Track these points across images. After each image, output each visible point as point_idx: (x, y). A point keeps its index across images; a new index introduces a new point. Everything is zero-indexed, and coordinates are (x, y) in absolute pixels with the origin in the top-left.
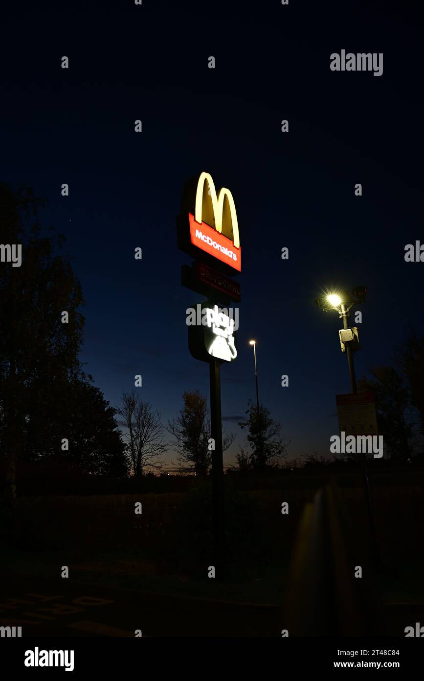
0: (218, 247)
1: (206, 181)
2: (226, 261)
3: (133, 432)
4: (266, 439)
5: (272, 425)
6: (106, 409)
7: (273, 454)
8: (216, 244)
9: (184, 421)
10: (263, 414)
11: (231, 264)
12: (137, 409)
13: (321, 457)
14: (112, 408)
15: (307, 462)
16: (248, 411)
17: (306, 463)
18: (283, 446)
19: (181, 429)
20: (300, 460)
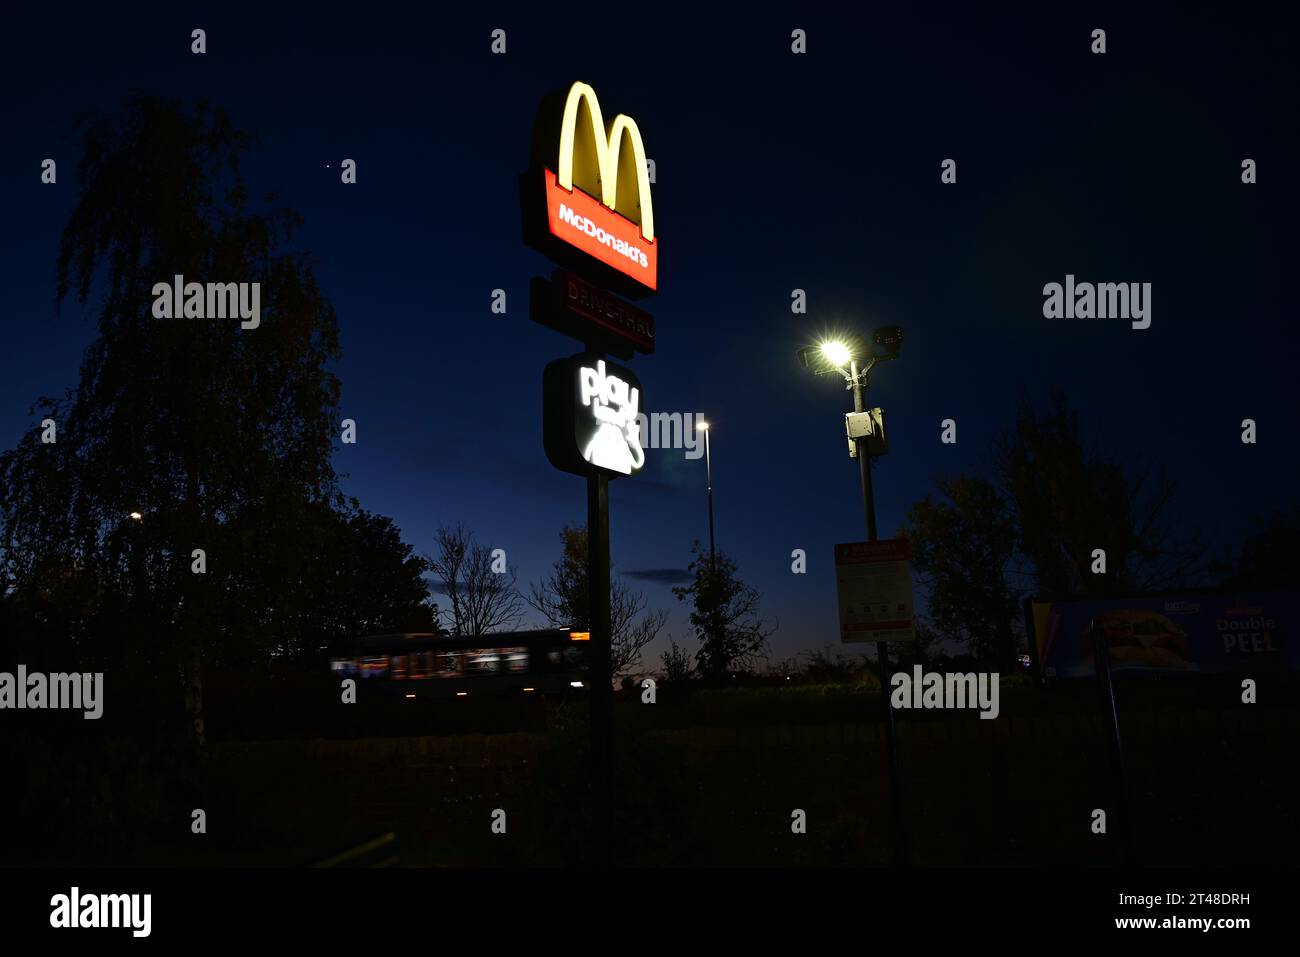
0: (607, 239)
1: (582, 100)
2: (625, 268)
3: (460, 606)
4: (727, 621)
5: (739, 594)
6: (405, 561)
7: (742, 650)
8: (604, 234)
9: (563, 584)
10: (722, 571)
11: (635, 275)
12: (469, 560)
13: (838, 657)
14: (418, 558)
15: (810, 666)
16: (693, 565)
17: (807, 669)
18: (762, 635)
19: (558, 599)
20: (795, 663)
